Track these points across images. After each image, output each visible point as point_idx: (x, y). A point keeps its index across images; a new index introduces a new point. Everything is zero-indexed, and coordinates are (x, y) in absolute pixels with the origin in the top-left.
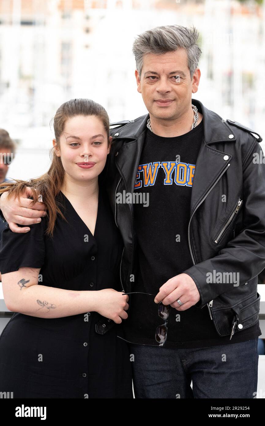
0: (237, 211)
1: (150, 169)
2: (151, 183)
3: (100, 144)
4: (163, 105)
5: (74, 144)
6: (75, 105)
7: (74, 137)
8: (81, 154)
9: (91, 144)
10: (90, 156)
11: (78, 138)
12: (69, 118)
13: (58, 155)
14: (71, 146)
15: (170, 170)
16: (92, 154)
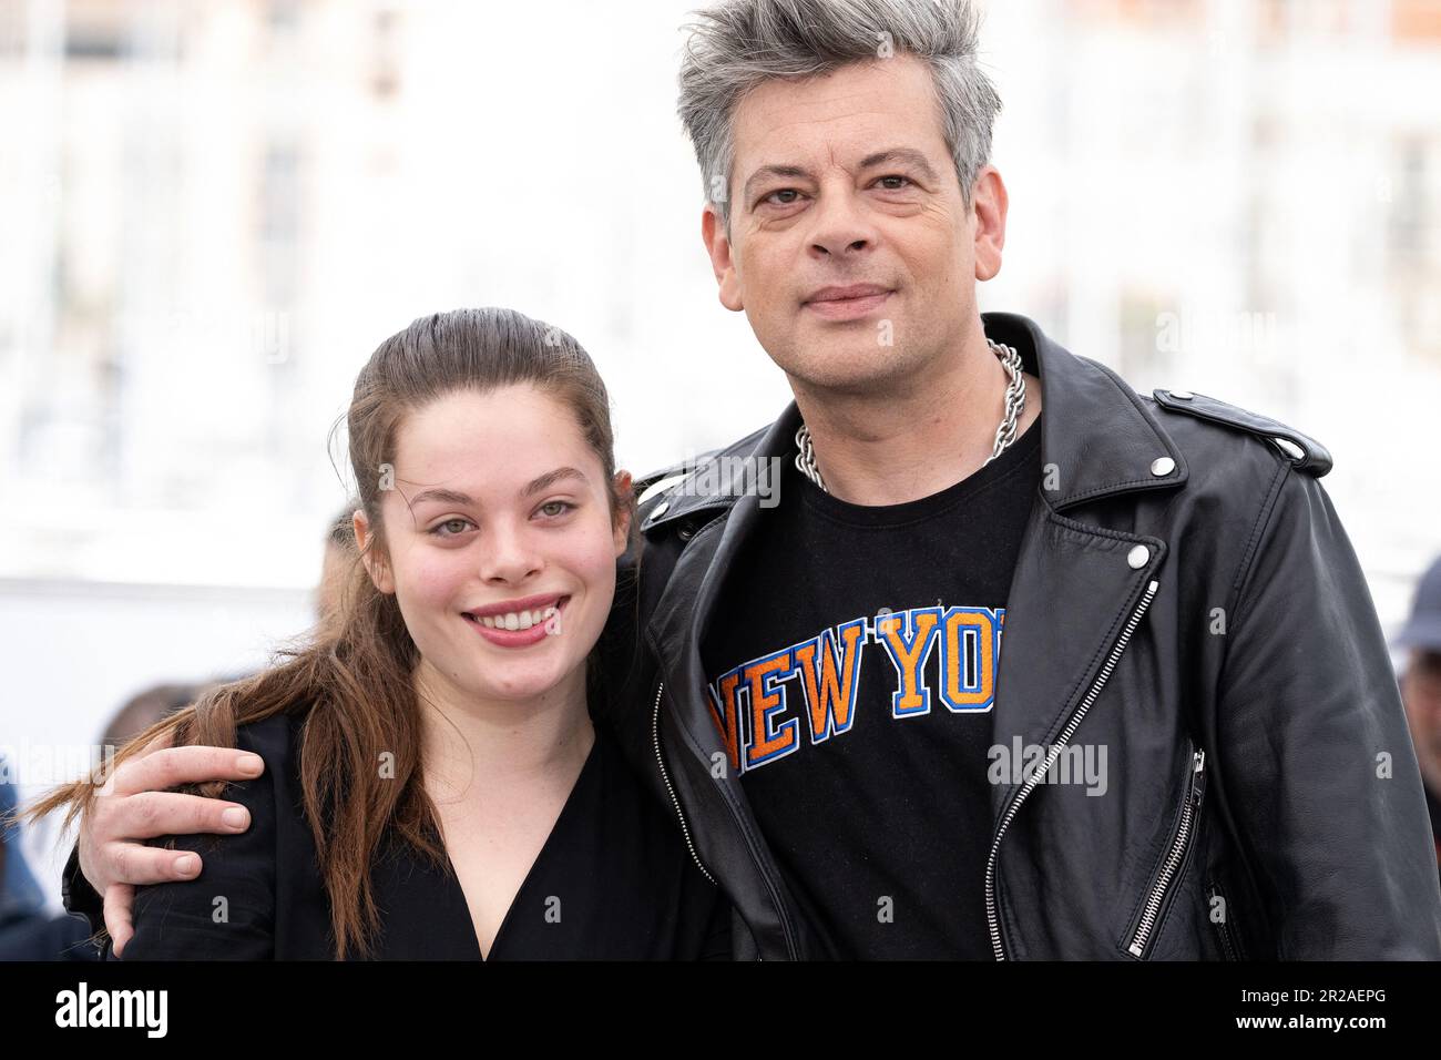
0: (1196, 798)
1: (829, 657)
2: (839, 722)
3: (572, 513)
4: (843, 311)
5: (447, 523)
6: (435, 346)
7: (445, 496)
8: (487, 573)
9: (530, 518)
10: (530, 574)
11: (464, 499)
12: (411, 409)
13: (384, 587)
14: (433, 537)
15: (917, 649)
16: (538, 564)
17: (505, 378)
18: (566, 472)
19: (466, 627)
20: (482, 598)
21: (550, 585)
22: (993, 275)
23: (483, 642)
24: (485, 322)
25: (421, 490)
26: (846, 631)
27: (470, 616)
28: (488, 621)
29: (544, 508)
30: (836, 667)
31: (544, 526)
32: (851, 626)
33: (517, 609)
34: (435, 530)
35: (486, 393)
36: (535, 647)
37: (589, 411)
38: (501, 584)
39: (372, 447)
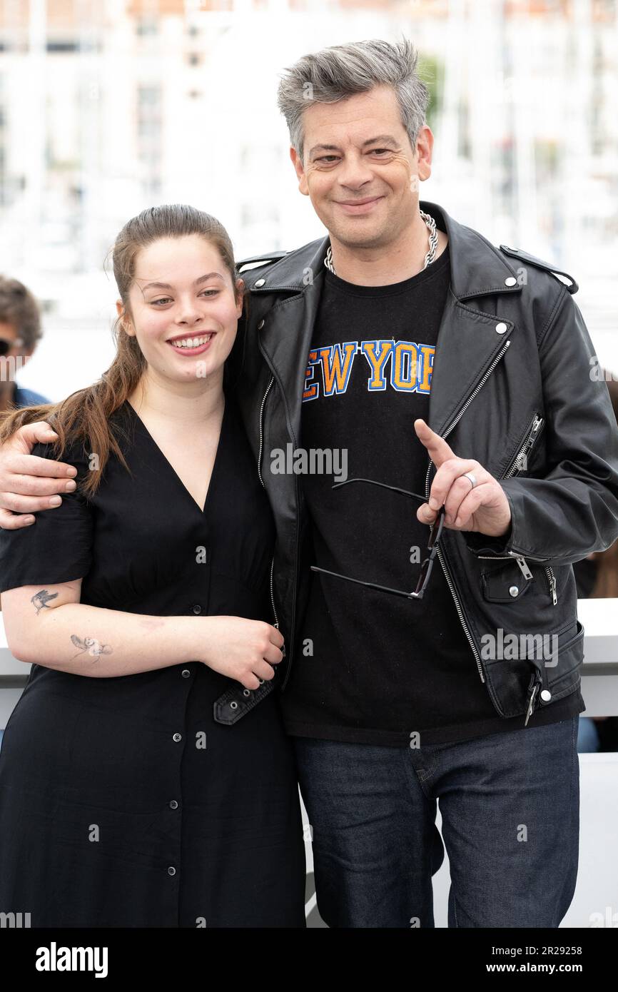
0: (531, 444)
1: (337, 357)
2: (339, 388)
3: (217, 295)
4: (357, 210)
5: (161, 300)
6: (153, 219)
7: (159, 285)
8: (178, 320)
9: (198, 296)
10: (198, 320)
11: (167, 286)
12: (143, 247)
13: (130, 333)
14: (153, 306)
15: (381, 359)
16: (202, 316)
17: (186, 232)
18: (214, 275)
19: (167, 346)
20: (176, 332)
21: (208, 326)
22: (427, 178)
23: (175, 353)
24: (176, 209)
25: (146, 283)
26: (347, 347)
27: (170, 342)
28: (179, 344)
29: (205, 293)
30: (340, 362)
31: (204, 300)
32: (350, 344)
33: (192, 336)
34: (155, 303)
35: (177, 238)
36: (200, 356)
37: (224, 249)
38: (184, 325)
39: (124, 267)
